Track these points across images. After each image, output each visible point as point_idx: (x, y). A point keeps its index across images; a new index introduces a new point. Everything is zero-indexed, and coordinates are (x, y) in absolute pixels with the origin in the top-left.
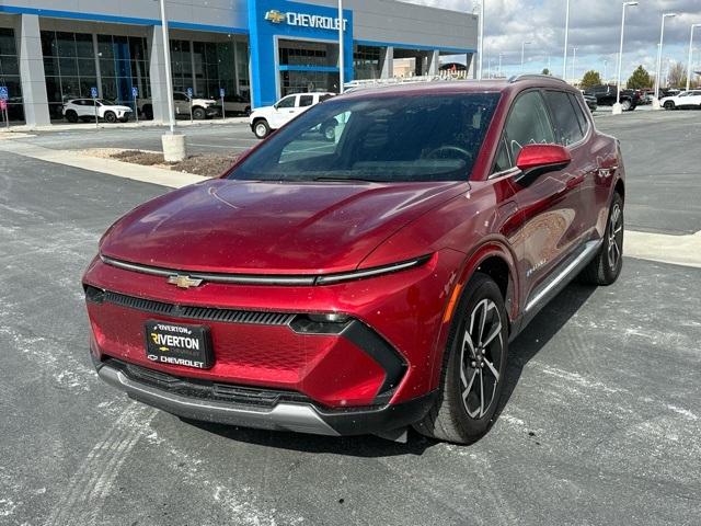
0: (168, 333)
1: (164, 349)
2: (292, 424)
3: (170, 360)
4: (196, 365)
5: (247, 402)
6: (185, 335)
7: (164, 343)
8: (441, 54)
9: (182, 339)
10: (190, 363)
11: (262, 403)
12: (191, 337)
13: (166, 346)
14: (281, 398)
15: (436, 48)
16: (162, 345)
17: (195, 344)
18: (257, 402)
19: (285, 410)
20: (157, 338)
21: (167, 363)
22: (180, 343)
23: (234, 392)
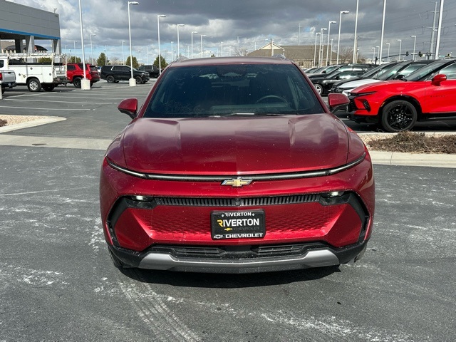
0: (233, 218)
1: (228, 229)
2: (312, 262)
3: (234, 236)
4: (256, 235)
5: (284, 254)
6: (248, 217)
7: (228, 225)
8: (36, 38)
9: (245, 220)
10: (252, 235)
11: (294, 253)
12: (252, 217)
13: (231, 226)
14: (308, 248)
15: (32, 34)
16: (226, 227)
17: (256, 222)
18: (290, 254)
19: (312, 254)
20: (222, 223)
21: (232, 238)
22: (243, 223)
23: (272, 250)
